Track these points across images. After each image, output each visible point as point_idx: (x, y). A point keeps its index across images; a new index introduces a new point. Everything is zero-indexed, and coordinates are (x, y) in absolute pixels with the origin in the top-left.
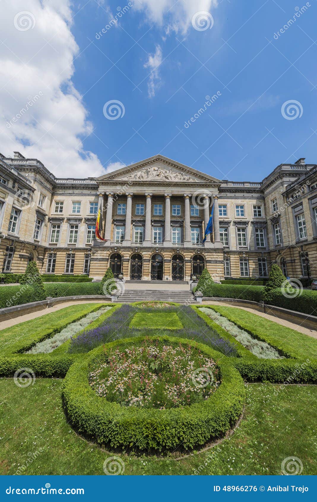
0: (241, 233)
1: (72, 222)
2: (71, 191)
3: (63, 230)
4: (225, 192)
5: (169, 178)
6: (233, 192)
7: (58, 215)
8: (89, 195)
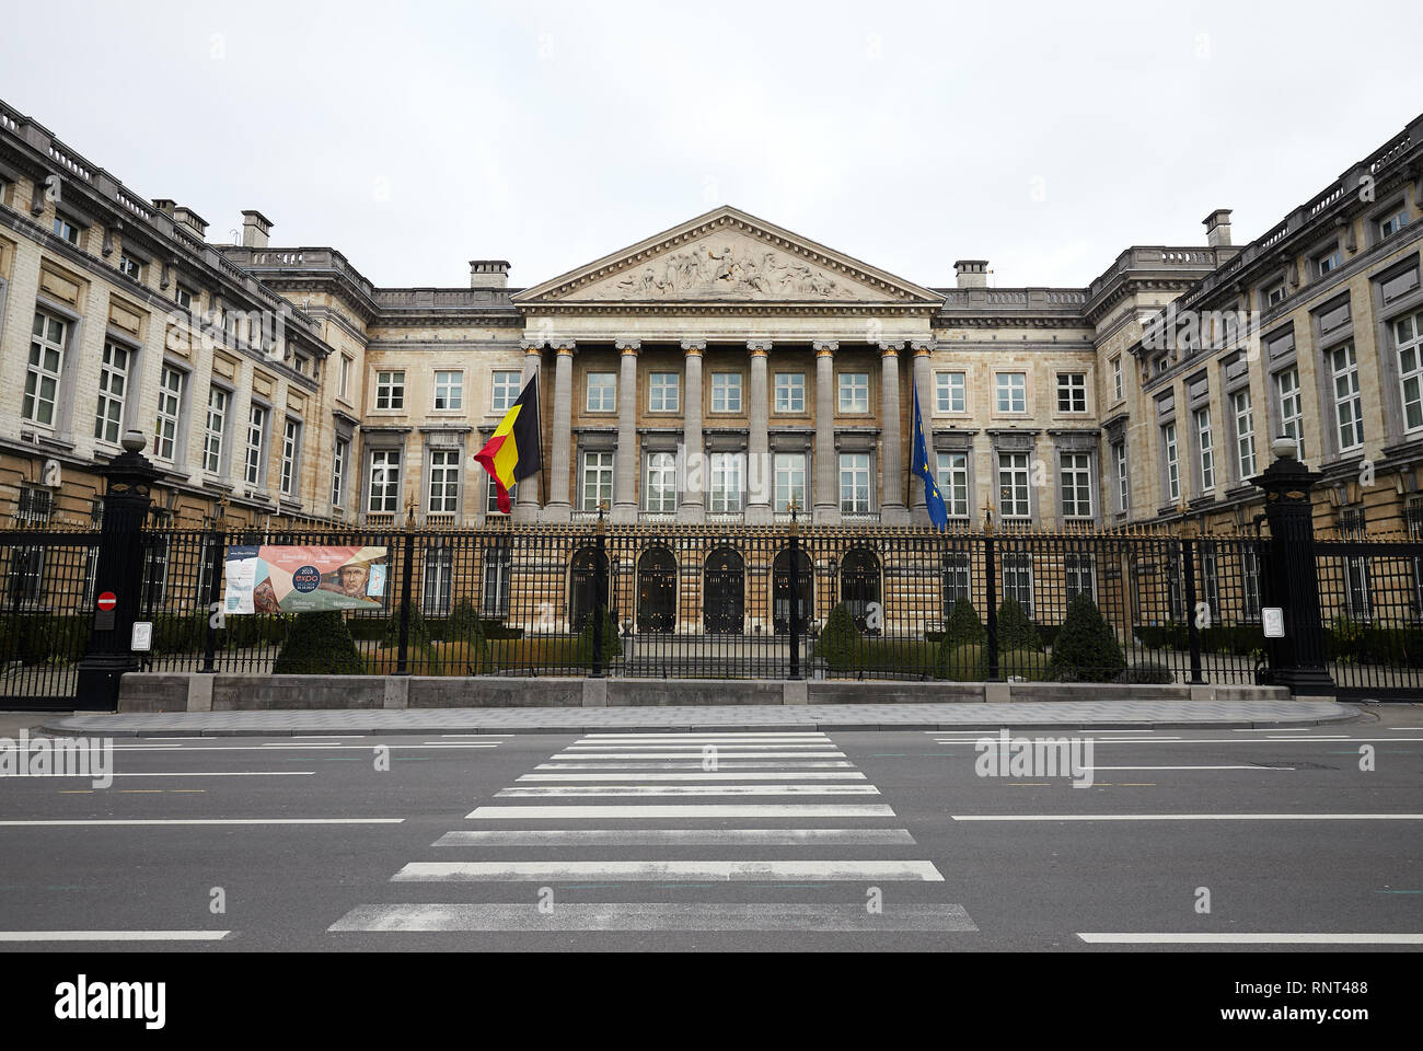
0: (1013, 469)
1: (436, 440)
2: (426, 334)
3: (408, 470)
4: (959, 326)
5: (764, 287)
6: (989, 327)
7: (391, 417)
8: (490, 345)
